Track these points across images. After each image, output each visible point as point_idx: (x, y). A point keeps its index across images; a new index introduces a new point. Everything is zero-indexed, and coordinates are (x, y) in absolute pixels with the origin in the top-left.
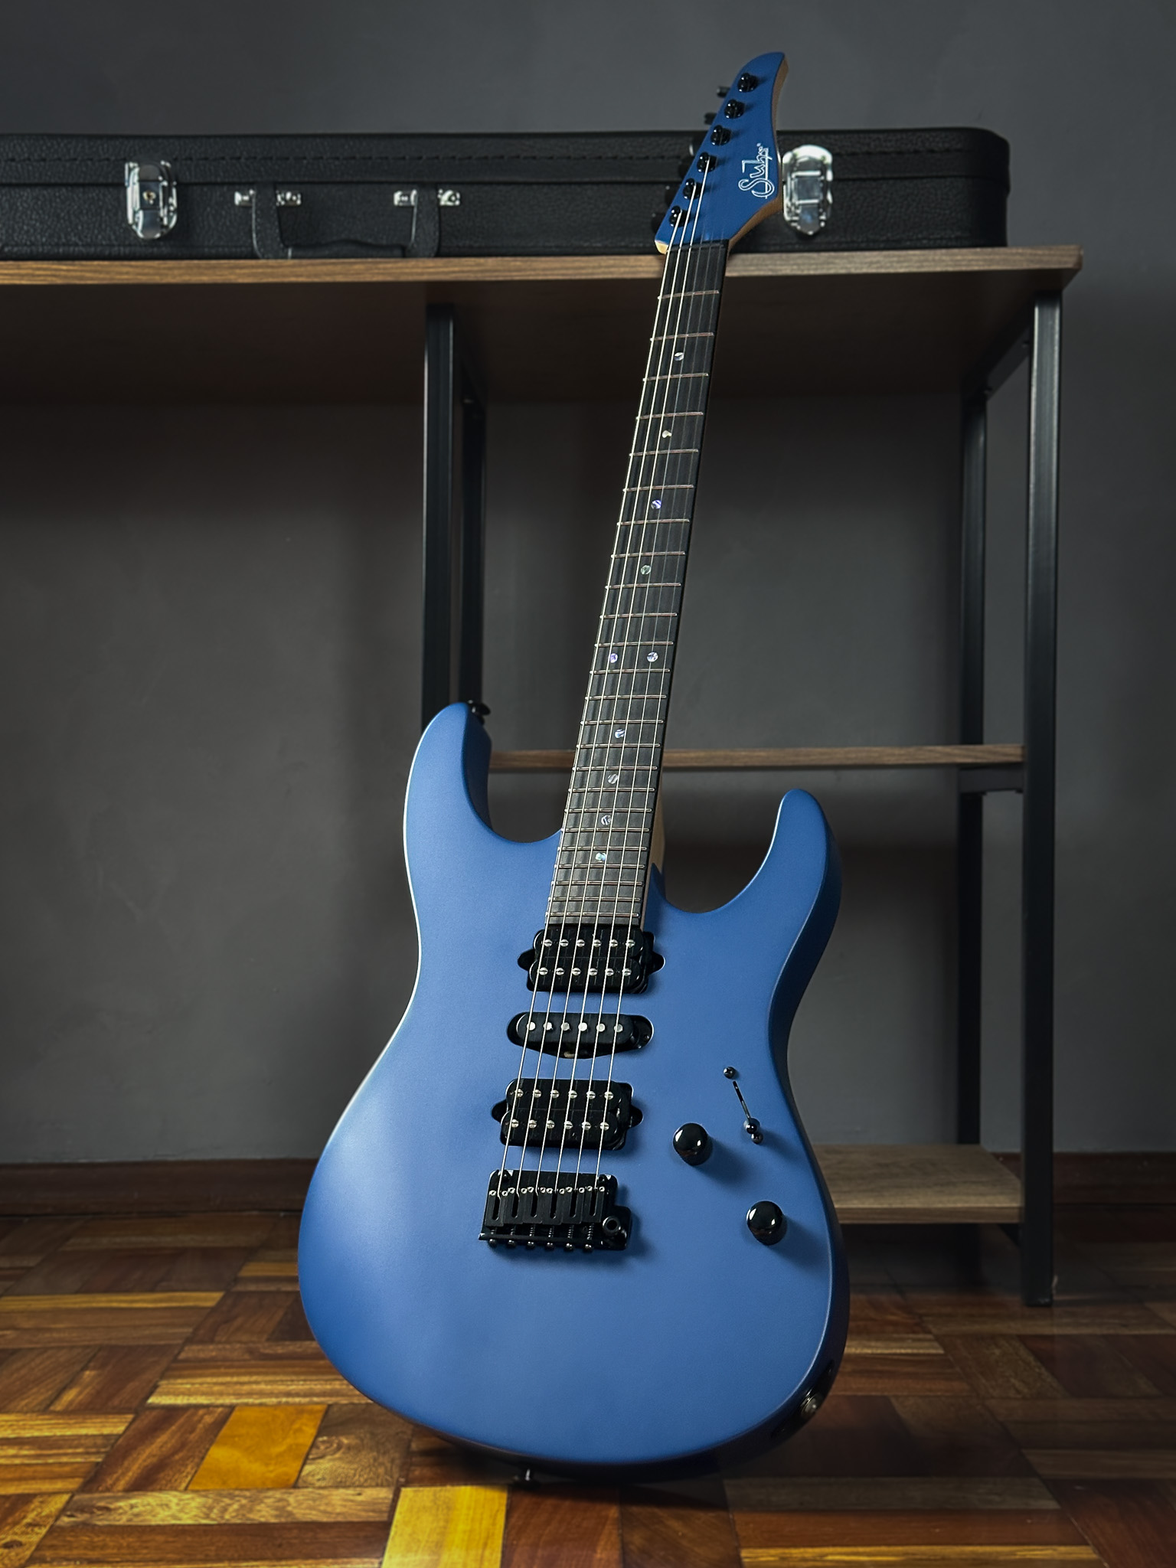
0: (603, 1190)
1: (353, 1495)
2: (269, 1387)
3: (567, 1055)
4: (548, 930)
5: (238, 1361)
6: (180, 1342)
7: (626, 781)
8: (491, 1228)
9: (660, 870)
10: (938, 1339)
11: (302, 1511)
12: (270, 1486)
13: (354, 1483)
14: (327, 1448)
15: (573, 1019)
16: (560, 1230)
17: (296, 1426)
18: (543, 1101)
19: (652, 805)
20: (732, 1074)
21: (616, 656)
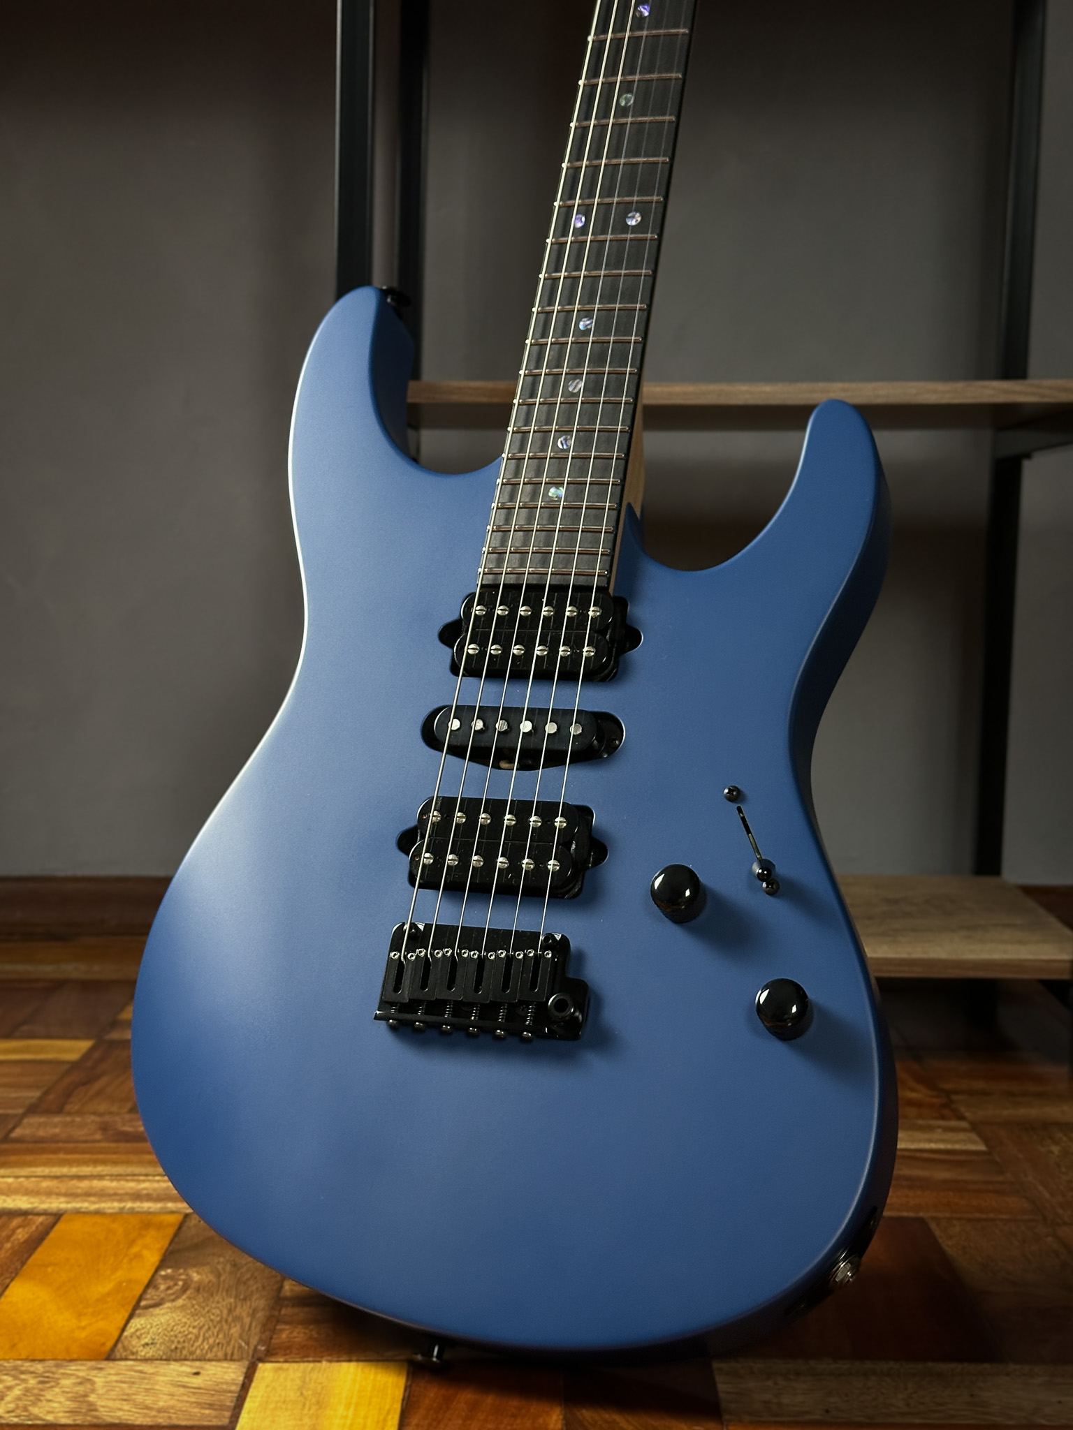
0: (550, 956)
1: (187, 1375)
2: (114, 1184)
3: (503, 765)
4: (480, 593)
5: (86, 1142)
6: (20, 1111)
7: (593, 388)
8: (392, 1004)
9: (638, 514)
10: (975, 1127)
11: (110, 1404)
12: (75, 1356)
13: (192, 1353)
14: (169, 1288)
15: (512, 715)
16: (488, 1010)
17: (135, 1249)
18: (467, 829)
19: (629, 422)
20: (736, 796)
21: (583, 219)
